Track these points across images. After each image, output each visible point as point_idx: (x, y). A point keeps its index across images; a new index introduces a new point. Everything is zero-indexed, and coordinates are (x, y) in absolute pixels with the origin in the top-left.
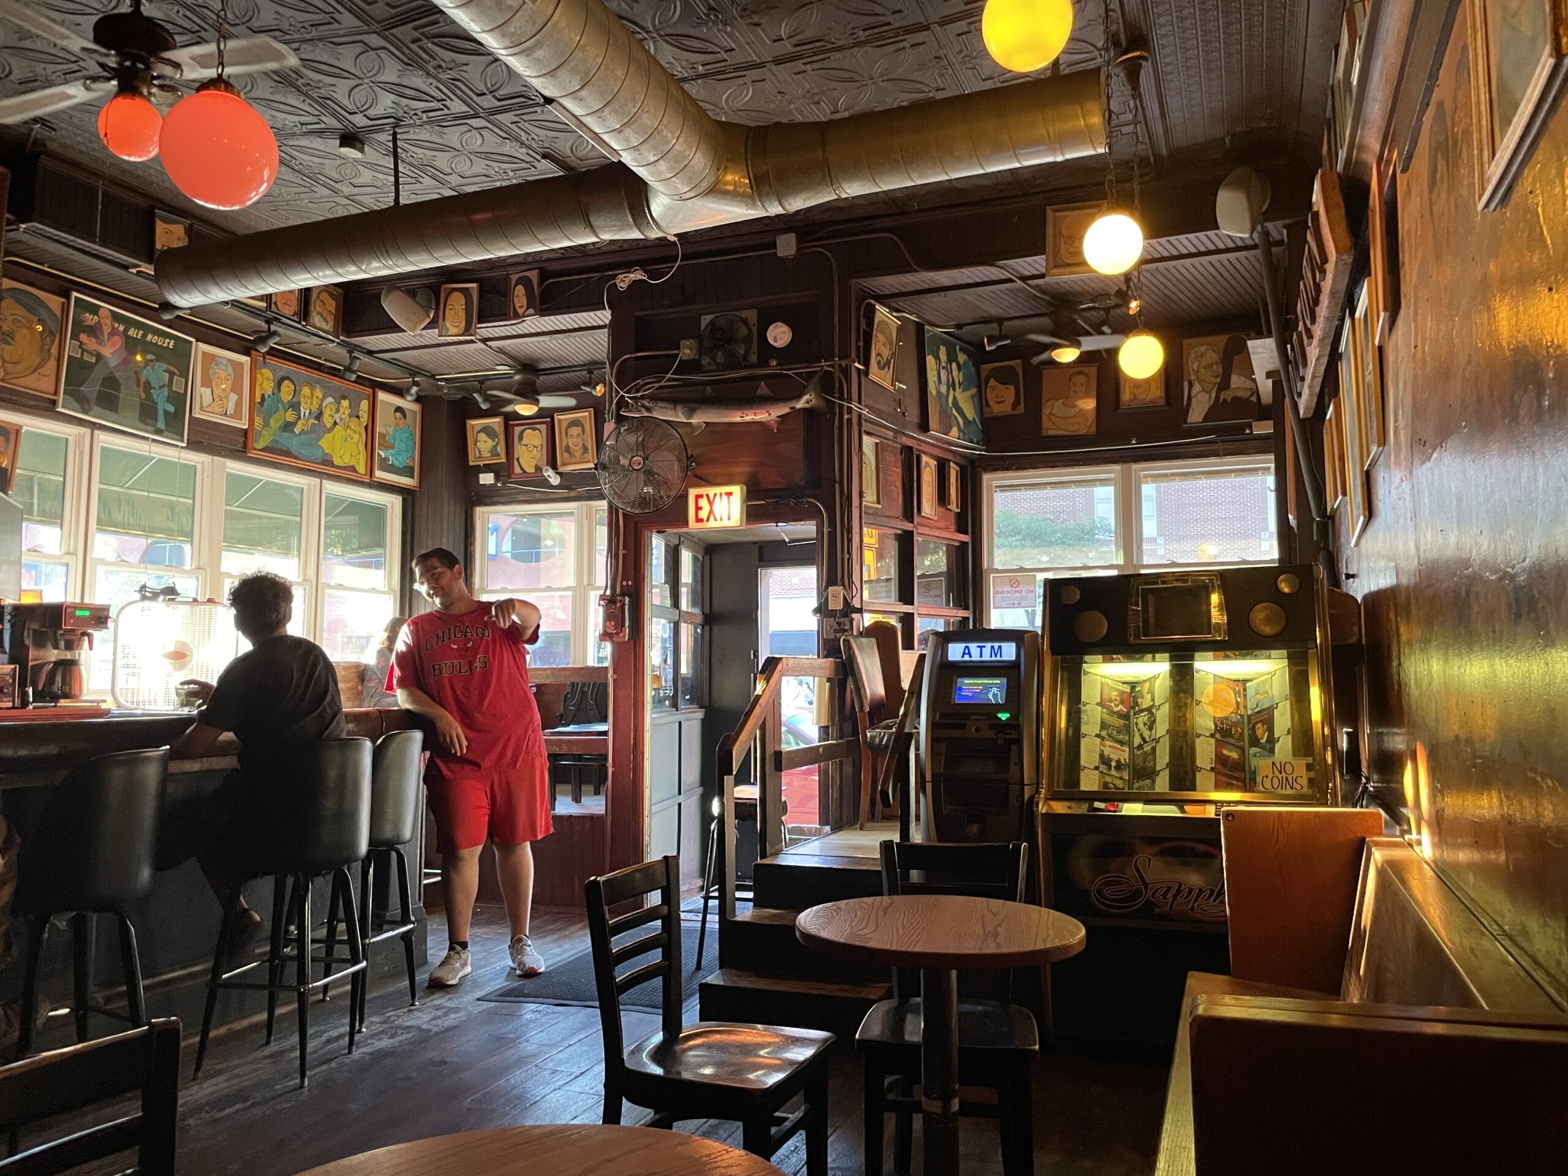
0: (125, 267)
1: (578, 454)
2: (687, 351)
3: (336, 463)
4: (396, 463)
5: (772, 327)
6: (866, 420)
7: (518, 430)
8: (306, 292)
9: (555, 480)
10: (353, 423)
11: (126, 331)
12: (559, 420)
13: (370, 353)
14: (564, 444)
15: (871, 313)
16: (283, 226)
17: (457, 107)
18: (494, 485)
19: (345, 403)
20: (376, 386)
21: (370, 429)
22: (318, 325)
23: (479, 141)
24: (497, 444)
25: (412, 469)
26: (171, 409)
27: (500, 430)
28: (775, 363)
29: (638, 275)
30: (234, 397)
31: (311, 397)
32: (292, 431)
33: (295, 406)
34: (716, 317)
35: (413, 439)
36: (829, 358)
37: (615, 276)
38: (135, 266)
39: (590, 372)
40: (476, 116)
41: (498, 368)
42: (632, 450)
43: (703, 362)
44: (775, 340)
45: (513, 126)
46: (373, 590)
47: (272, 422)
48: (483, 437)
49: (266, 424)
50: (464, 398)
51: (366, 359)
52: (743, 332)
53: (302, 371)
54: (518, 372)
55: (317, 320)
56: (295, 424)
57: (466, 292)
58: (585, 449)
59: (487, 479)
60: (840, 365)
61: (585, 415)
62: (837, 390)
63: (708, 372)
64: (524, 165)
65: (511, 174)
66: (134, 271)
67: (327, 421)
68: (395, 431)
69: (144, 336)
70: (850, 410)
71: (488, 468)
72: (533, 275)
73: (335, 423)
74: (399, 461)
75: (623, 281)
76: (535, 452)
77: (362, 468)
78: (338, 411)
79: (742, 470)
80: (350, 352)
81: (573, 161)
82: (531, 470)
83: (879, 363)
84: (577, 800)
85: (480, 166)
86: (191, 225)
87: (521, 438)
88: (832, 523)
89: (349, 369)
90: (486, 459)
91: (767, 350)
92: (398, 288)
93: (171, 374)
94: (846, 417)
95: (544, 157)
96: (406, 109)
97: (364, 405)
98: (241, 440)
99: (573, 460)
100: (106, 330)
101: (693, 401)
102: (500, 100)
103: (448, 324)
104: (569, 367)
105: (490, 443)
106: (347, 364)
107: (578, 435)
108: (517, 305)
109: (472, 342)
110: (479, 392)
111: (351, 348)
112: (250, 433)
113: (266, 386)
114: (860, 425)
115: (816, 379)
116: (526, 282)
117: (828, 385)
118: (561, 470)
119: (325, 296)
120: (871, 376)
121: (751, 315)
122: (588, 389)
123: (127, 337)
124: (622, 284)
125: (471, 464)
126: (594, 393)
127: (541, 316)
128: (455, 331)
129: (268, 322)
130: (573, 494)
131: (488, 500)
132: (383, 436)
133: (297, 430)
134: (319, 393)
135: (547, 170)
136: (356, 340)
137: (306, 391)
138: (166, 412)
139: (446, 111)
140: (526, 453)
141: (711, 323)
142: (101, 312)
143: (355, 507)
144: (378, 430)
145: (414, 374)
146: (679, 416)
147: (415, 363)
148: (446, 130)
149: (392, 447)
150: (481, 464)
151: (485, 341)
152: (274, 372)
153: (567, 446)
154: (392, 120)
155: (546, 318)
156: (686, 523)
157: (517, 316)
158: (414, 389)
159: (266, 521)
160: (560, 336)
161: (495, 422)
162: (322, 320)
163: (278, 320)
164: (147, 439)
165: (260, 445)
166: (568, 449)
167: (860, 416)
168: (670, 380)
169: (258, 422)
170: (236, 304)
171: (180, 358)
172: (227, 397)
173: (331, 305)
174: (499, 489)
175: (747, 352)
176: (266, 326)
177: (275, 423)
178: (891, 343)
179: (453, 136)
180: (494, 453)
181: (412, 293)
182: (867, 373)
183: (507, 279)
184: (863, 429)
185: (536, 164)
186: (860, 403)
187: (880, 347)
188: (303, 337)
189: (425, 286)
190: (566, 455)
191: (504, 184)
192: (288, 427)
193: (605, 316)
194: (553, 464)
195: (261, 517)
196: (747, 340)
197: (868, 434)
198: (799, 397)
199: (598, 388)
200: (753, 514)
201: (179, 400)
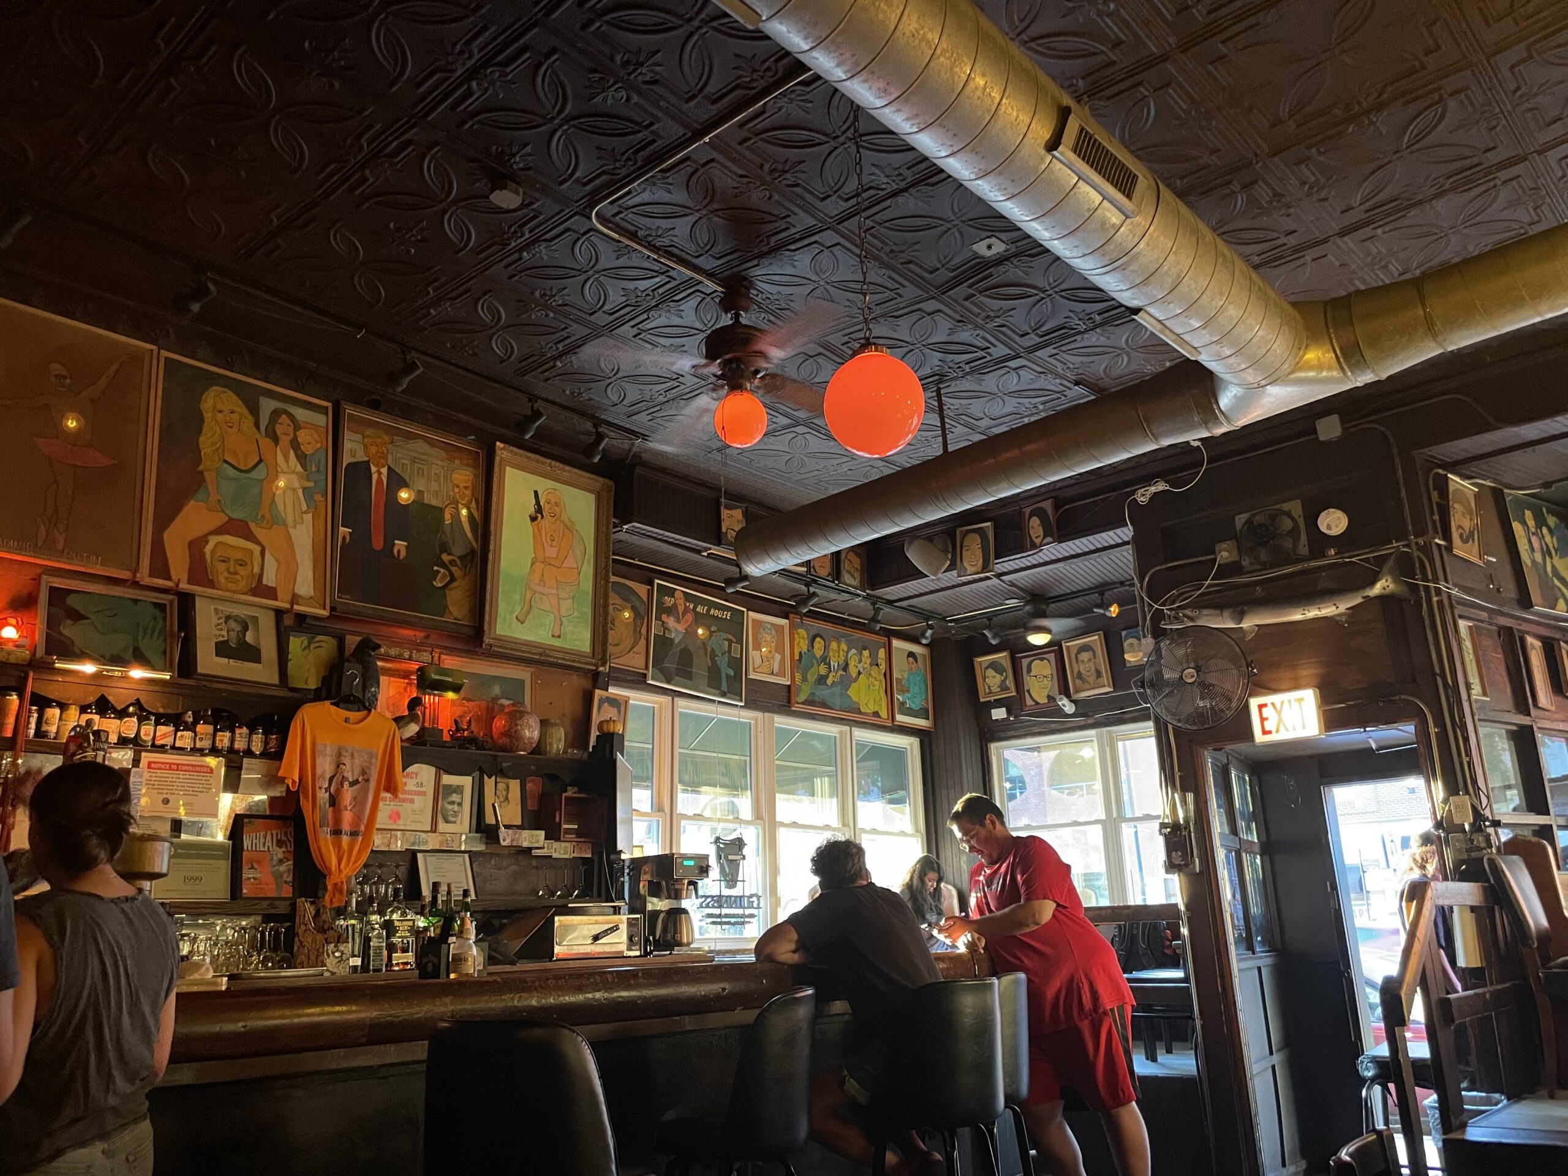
0: (698, 552)
1: (1091, 679)
2: (1225, 554)
3: (863, 710)
4: (913, 706)
5: (1323, 515)
6: (1459, 603)
7: (1025, 662)
8: (838, 553)
9: (1069, 708)
10: (874, 671)
11: (695, 608)
12: (1068, 647)
13: (890, 602)
14: (1076, 671)
15: (1443, 485)
16: (823, 497)
17: (1000, 351)
18: (1007, 719)
19: (866, 653)
20: (890, 634)
21: (888, 674)
22: (848, 582)
23: (1015, 381)
24: (1006, 678)
25: (927, 710)
26: (732, 673)
27: (1007, 664)
28: (1333, 552)
29: (1161, 486)
30: (778, 657)
31: (838, 651)
32: (825, 683)
33: (825, 660)
34: (1253, 515)
35: (926, 681)
36: (1403, 535)
37: (1134, 492)
38: (706, 549)
39: (1102, 594)
40: (1017, 356)
41: (1007, 602)
42: (1181, 664)
43: (1244, 563)
44: (1329, 527)
45: (1051, 360)
46: (902, 833)
47: (809, 676)
48: (990, 672)
49: (804, 679)
50: (971, 637)
51: (887, 609)
52: (1288, 524)
53: (829, 627)
54: (1027, 603)
55: (847, 578)
56: (827, 676)
57: (981, 532)
58: (1099, 674)
59: (999, 714)
60: (1417, 543)
61: (1094, 639)
62: (1418, 571)
63: (1249, 572)
64: (1055, 396)
65: (1041, 407)
66: (705, 554)
67: (853, 671)
68: (910, 674)
69: (708, 611)
70: (1438, 592)
71: (998, 703)
72: (1047, 505)
73: (859, 673)
74: (915, 703)
75: (1142, 496)
76: (1046, 682)
77: (884, 714)
78: (860, 661)
79: (1308, 671)
80: (874, 604)
81: (1106, 382)
82: (1043, 700)
83: (1461, 536)
84: (1152, 1057)
85: (1011, 405)
86: (747, 508)
87: (1029, 670)
88: (1440, 722)
89: (874, 620)
90: (996, 693)
91: (1320, 542)
92: (920, 537)
93: (730, 642)
94: (1435, 599)
95: (1077, 383)
96: (950, 364)
97: (882, 653)
98: (785, 694)
99: (1087, 686)
100: (681, 609)
101: (1240, 606)
102: (1042, 336)
103: (966, 564)
104: (1079, 591)
105: (998, 678)
106: (871, 616)
107: (1090, 660)
108: (1033, 537)
109: (988, 578)
110: (989, 628)
111: (874, 600)
112: (793, 689)
113: (803, 645)
114: (1452, 607)
115: (1391, 562)
116: (1041, 513)
117: (1405, 568)
118: (1074, 697)
119: (851, 555)
120: (1456, 551)
121: (1295, 507)
122: (1102, 611)
123: (696, 613)
124: (1142, 499)
125: (982, 700)
126: (1108, 614)
127: (1060, 542)
128: (973, 569)
129: (807, 585)
130: (1090, 721)
131: (1002, 735)
132: (899, 681)
133: (829, 682)
134: (844, 646)
135: (1079, 395)
136: (877, 593)
137: (834, 645)
138: (727, 675)
139: (989, 358)
140: (1037, 684)
141: (1249, 522)
142: (677, 594)
143: (875, 752)
144: (895, 675)
145: (927, 619)
146: (1227, 623)
147: (929, 608)
148: (985, 377)
149: (908, 691)
150: (992, 699)
151: (999, 576)
152: (807, 630)
153: (1079, 673)
154: (936, 377)
155: (1063, 545)
156: (1250, 736)
157: (1034, 546)
158: (929, 632)
159: (799, 772)
160: (1075, 560)
161: (1002, 656)
162: (850, 579)
163: (815, 582)
164: (713, 701)
165: (802, 698)
166: (1080, 675)
167: (1449, 596)
168: (1209, 586)
169: (798, 676)
170: (784, 573)
171: (735, 626)
172: (773, 657)
173: (857, 562)
174: (1013, 723)
175: (1295, 546)
176: (806, 589)
177: (812, 677)
178: (1470, 512)
179: (990, 382)
180: (1003, 687)
181: (930, 539)
182: (1449, 548)
183: (1020, 513)
184: (1456, 613)
185: (1068, 392)
186: (1446, 581)
187: (1461, 520)
188: (833, 595)
189: (942, 532)
190: (1078, 681)
191: (1033, 419)
192: (822, 680)
193: (1126, 533)
194: (1065, 691)
195: (796, 769)
196: (1294, 532)
197: (1461, 617)
198: (1373, 583)
199: (1112, 609)
200: (1332, 720)
201: (737, 664)
